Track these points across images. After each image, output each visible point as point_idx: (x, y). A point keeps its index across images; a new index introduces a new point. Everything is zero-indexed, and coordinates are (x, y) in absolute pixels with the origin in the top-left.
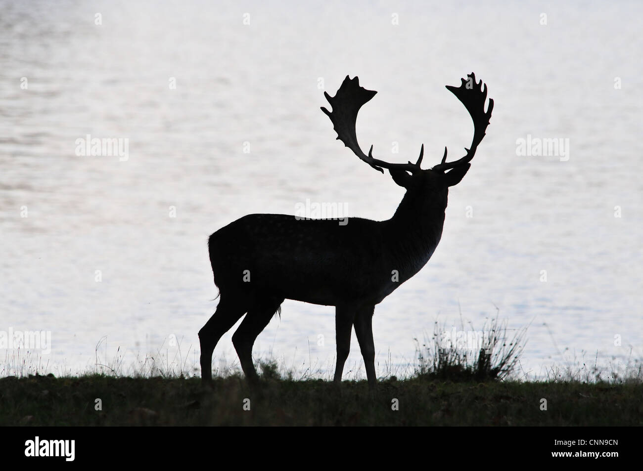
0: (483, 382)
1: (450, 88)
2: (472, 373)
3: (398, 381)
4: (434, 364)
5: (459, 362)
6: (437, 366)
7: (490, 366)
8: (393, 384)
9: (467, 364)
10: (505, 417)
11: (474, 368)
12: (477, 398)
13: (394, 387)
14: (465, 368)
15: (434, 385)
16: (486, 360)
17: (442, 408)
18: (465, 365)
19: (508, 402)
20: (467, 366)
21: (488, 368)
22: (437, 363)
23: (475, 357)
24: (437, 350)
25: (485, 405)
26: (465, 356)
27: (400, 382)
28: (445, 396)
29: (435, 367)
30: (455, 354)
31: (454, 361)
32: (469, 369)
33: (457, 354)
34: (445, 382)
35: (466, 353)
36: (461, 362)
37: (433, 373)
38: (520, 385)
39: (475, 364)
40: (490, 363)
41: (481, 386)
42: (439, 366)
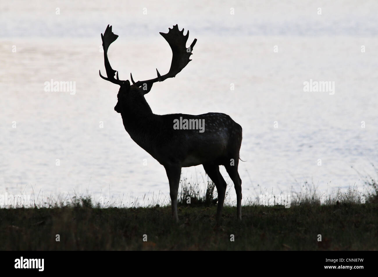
0: (209, 207)
1: (162, 34)
2: (202, 202)
3: (160, 208)
4: (181, 197)
5: (195, 196)
6: (182, 198)
7: (213, 198)
8: (157, 209)
9: (199, 197)
10: (221, 226)
11: (204, 199)
12: (205, 216)
13: (158, 211)
14: (199, 199)
15: (181, 209)
16: (210, 194)
17: (185, 222)
18: (198, 197)
19: (223, 218)
20: (199, 198)
21: (211, 199)
22: (182, 197)
23: (204, 192)
24: (182, 189)
25: (210, 220)
26: (198, 192)
27: (161, 208)
28: (187, 215)
29: (181, 199)
30: (193, 191)
31: (192, 195)
32: (201, 199)
33: (194, 191)
34: (187, 208)
35: (199, 190)
36: (196, 196)
37: (180, 203)
38: (230, 208)
39: (204, 197)
40: (212, 196)
41: (208, 209)
42: (184, 198)
